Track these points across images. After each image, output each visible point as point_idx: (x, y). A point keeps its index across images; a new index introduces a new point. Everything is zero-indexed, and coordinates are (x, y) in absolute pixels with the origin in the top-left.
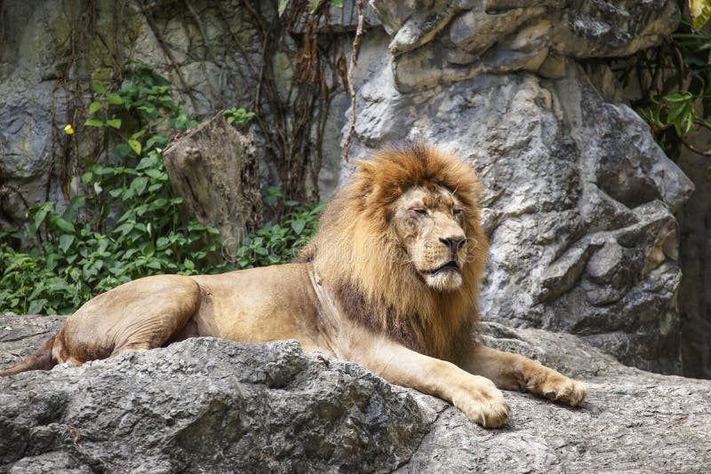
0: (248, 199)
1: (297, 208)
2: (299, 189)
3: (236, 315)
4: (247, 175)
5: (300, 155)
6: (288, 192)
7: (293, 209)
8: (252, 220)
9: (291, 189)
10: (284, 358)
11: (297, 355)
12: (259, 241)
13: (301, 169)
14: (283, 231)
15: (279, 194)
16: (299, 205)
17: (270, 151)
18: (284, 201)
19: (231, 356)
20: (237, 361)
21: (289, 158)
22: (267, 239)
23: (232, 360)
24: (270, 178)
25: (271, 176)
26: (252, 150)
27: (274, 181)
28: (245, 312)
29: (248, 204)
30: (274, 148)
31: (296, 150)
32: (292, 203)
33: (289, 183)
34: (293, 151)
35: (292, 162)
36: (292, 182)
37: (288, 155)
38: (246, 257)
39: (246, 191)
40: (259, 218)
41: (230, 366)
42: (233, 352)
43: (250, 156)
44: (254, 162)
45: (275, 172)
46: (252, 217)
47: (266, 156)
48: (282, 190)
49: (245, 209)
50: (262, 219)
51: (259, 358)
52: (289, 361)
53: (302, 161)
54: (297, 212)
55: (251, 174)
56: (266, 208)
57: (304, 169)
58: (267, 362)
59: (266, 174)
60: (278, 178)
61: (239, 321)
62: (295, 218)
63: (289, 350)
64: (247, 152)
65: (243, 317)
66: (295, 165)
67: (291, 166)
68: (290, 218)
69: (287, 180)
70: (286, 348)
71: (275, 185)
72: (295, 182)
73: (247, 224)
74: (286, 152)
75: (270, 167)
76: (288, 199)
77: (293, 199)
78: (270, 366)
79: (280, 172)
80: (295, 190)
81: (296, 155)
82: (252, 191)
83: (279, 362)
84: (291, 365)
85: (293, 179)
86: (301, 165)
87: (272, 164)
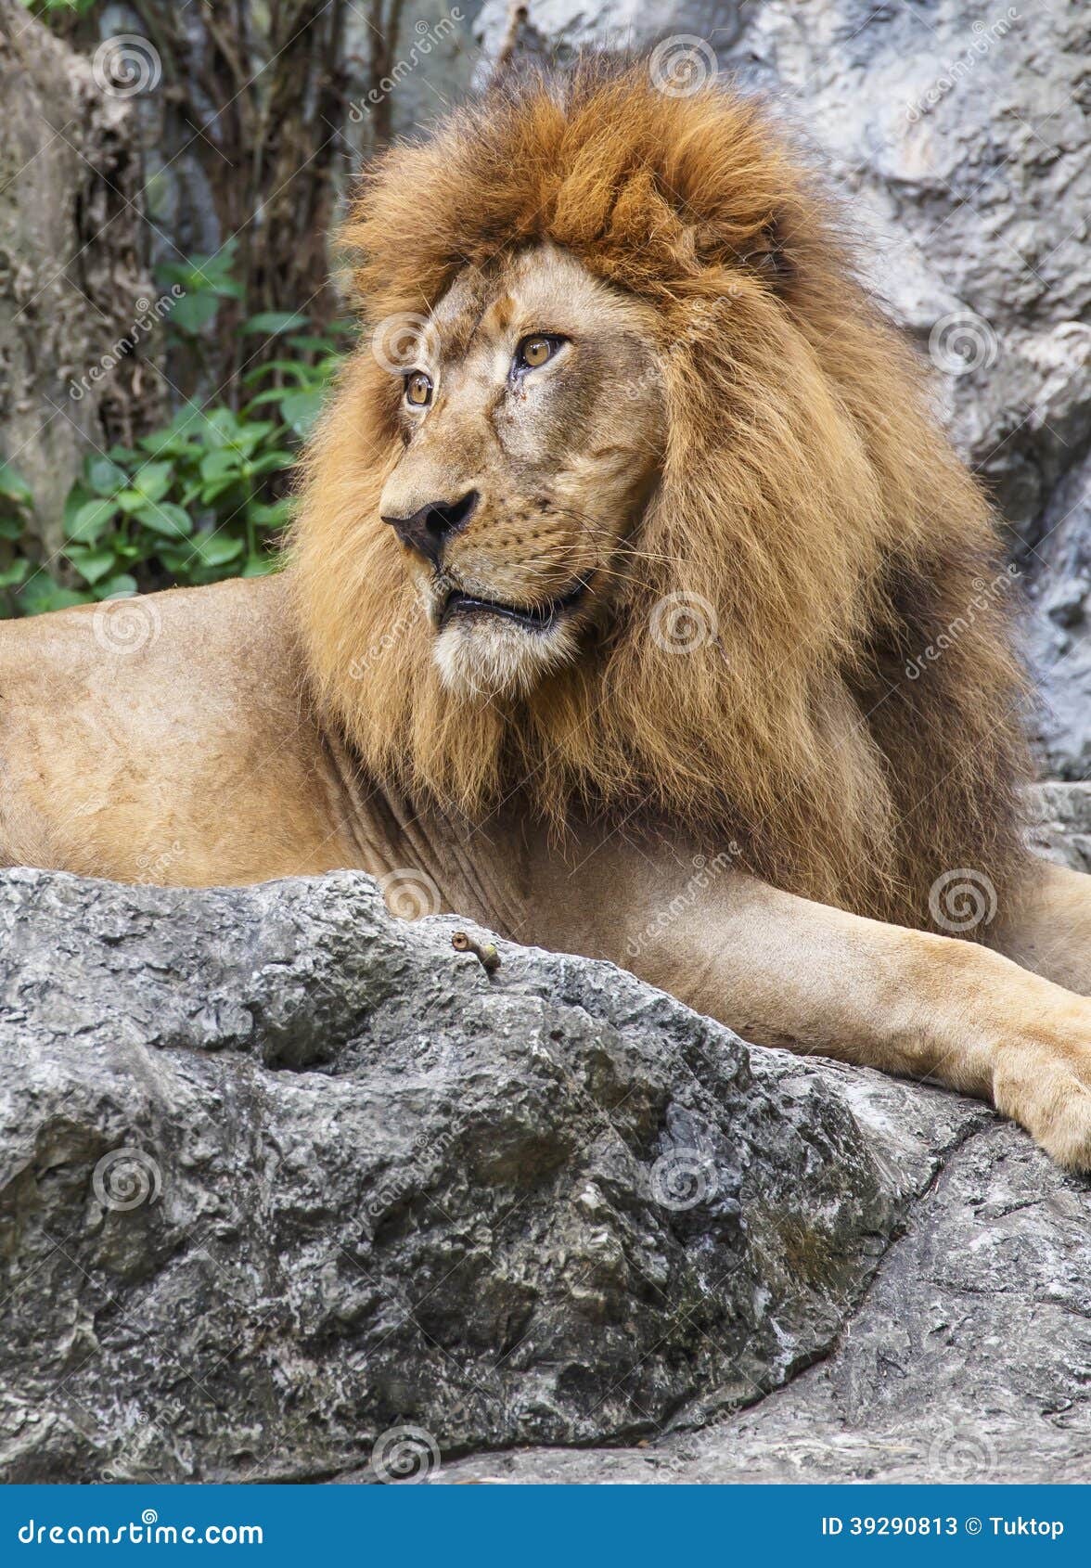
0: (105, 310)
1: (294, 342)
2: (300, 264)
3: (104, 779)
4: (98, 212)
5: (306, 129)
6: (259, 278)
7: (282, 346)
8: (121, 394)
9: (269, 263)
10: (321, 945)
11: (371, 931)
12: (152, 480)
13: (304, 184)
14: (249, 436)
15: (225, 288)
16: (303, 331)
17: (181, 114)
18: (241, 314)
19: (113, 942)
20: (135, 962)
21: (258, 142)
22: (185, 468)
23: (119, 958)
24: (183, 223)
25: (187, 214)
26: (115, 113)
27: (198, 236)
28: (141, 763)
29: (107, 330)
30: (198, 101)
31: (285, 109)
32: (277, 323)
33: (259, 240)
34: (273, 111)
35: (271, 154)
36: (273, 235)
37: (254, 131)
38: (104, 545)
39: (97, 279)
40: (149, 384)
41: (108, 983)
42: (122, 925)
43: (110, 135)
44: (123, 158)
45: (203, 196)
46: (123, 379)
47: (165, 134)
48: (233, 273)
49: (96, 348)
50: (162, 389)
51: (219, 950)
52: (340, 958)
53: (311, 155)
54: (294, 355)
55: (113, 207)
56: (175, 343)
57: (319, 183)
58: (257, 965)
59: (167, 206)
60: (212, 223)
61: (118, 802)
62: (290, 381)
63: (342, 915)
64: (96, 119)
65: (132, 786)
66: (282, 168)
67: (267, 173)
68: (267, 382)
69: (251, 228)
70: (329, 905)
71: (204, 252)
72: (285, 234)
73: (105, 411)
74: (247, 117)
75: (181, 179)
76: (257, 308)
77: (279, 307)
78: (268, 979)
79: (225, 199)
80: (283, 270)
81: (287, 127)
82: (121, 278)
83: (303, 964)
84: (349, 973)
85: (275, 225)
86: (308, 164)
87: (189, 166)
